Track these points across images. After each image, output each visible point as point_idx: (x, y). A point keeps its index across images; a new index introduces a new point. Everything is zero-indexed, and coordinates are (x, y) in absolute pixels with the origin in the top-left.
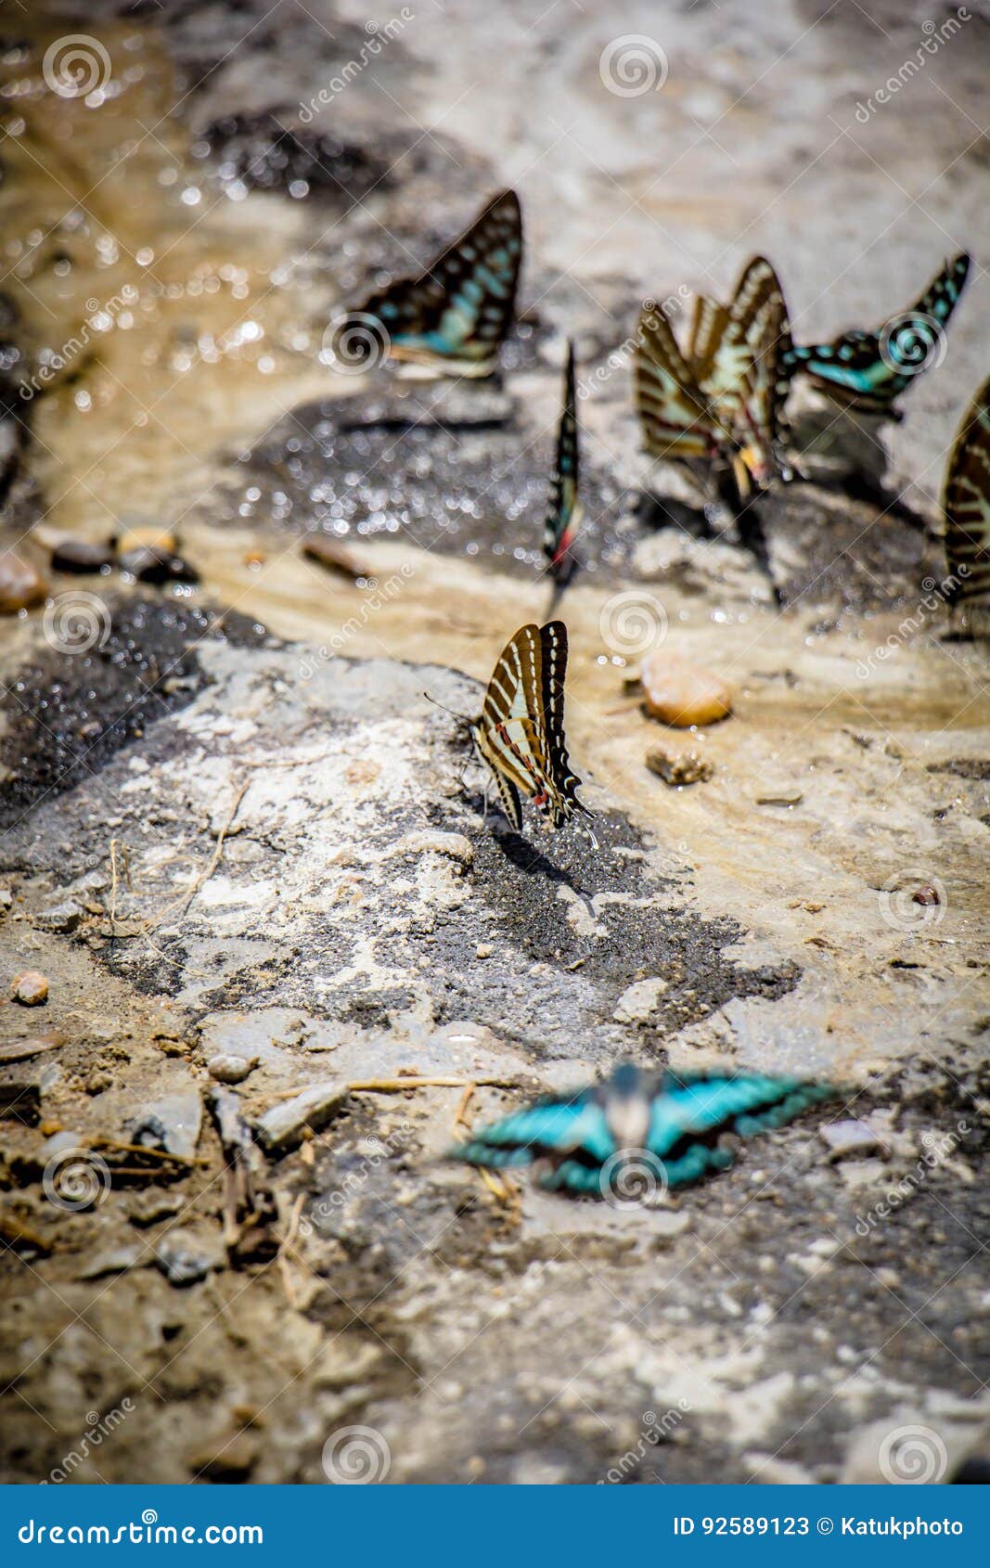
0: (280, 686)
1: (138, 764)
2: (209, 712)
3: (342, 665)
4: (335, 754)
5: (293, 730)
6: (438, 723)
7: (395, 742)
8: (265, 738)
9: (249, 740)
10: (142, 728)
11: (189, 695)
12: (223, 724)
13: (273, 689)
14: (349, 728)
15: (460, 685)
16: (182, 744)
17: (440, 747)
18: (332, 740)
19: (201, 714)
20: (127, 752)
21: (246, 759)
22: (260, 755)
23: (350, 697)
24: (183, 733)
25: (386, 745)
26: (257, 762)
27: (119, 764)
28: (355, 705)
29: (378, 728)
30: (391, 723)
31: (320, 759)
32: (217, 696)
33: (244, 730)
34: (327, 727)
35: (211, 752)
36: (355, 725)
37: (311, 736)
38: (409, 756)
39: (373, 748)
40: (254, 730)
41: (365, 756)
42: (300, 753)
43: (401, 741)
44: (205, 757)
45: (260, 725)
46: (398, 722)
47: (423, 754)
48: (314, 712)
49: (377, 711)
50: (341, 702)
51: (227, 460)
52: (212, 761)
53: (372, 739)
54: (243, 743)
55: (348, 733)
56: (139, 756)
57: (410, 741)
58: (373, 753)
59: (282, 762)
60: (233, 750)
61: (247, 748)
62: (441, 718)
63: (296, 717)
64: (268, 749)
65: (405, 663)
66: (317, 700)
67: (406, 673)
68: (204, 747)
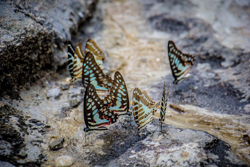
0: (165, 135)
1: (133, 152)
2: (149, 140)
3: (179, 130)
4: (178, 150)
5: (168, 145)
6: (202, 144)
7: (192, 148)
8: (162, 146)
9: (158, 147)
10: (134, 144)
11: (145, 137)
12: (152, 143)
13: (164, 135)
14: (181, 144)
15: (206, 135)
16: (142, 147)
17: (202, 149)
18: (178, 147)
19: (147, 141)
20: (131, 149)
21: (158, 151)
22: (161, 150)
23: (181, 137)
24: (144, 144)
25: (190, 148)
26: (160, 152)
27: (129, 152)
28: (182, 139)
29: (188, 144)
30: (191, 143)
31: (175, 151)
32: (151, 136)
33: (157, 144)
34: (176, 144)
35: (150, 149)
36: (183, 144)
37: (172, 146)
38: (195, 151)
39: (187, 149)
40: (159, 144)
41: (185, 151)
42: (170, 150)
43: (193, 147)
44: (148, 150)
45: (161, 143)
46: (192, 143)
47: (198, 151)
48: (173, 141)
49: (187, 140)
50: (179, 138)
52: (150, 151)
53: (187, 147)
54: (157, 147)
55: (181, 146)
56: (133, 150)
57: (195, 147)
58: (187, 150)
59: (166, 152)
60: (155, 149)
61: (158, 148)
62: (202, 143)
63: (169, 142)
64: (163, 149)
65: (193, 130)
66: (173, 138)
67: (194, 133)
68: (148, 148)
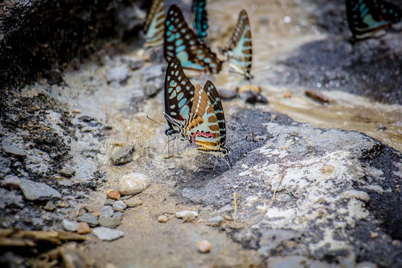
0: (297, 139)
1: (245, 166)
2: (270, 147)
3: (320, 131)
4: (317, 163)
5: (301, 154)
6: (356, 152)
7: (339, 158)
8: (291, 157)
9: (285, 158)
10: (246, 153)
12: (276, 152)
13: (295, 140)
14: (322, 153)
15: (364, 138)
16: (260, 159)
17: (356, 160)
18: (316, 158)
19: (267, 149)
20: (241, 162)
21: (284, 164)
22: (289, 163)
23: (323, 142)
24: (261, 155)
25: (336, 159)
26: (288, 165)
27: (238, 166)
28: (325, 145)
29: (333, 153)
30: (338, 152)
31: (312, 164)
32: (273, 142)
33: (283, 154)
34: (314, 153)
35: (271, 162)
36: (325, 152)
37: (308, 156)
38: (345, 163)
39: (331, 160)
40: (287, 154)
41: (328, 164)
42: (303, 162)
43: (342, 158)
44: (269, 164)
45: (289, 152)
46: (341, 151)
47: (350, 163)
48: (309, 148)
49: (333, 147)
50: (319, 144)
51: (279, 63)
52: (271, 165)
53: (331, 157)
54: (283, 159)
55: (322, 155)
56: (245, 163)
57: (345, 158)
58: (331, 162)
59: (297, 165)
60: (279, 161)
61: (284, 160)
62: (357, 150)
63: (303, 149)
64: (292, 161)
65: (343, 131)
66: (310, 143)
67: (343, 135)
68: (269, 160)
